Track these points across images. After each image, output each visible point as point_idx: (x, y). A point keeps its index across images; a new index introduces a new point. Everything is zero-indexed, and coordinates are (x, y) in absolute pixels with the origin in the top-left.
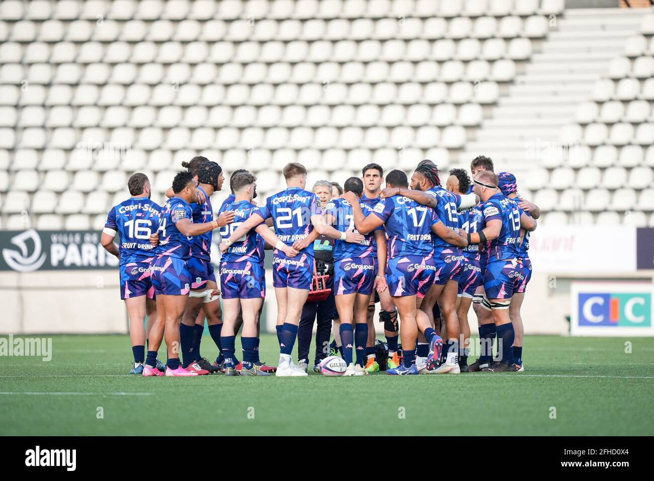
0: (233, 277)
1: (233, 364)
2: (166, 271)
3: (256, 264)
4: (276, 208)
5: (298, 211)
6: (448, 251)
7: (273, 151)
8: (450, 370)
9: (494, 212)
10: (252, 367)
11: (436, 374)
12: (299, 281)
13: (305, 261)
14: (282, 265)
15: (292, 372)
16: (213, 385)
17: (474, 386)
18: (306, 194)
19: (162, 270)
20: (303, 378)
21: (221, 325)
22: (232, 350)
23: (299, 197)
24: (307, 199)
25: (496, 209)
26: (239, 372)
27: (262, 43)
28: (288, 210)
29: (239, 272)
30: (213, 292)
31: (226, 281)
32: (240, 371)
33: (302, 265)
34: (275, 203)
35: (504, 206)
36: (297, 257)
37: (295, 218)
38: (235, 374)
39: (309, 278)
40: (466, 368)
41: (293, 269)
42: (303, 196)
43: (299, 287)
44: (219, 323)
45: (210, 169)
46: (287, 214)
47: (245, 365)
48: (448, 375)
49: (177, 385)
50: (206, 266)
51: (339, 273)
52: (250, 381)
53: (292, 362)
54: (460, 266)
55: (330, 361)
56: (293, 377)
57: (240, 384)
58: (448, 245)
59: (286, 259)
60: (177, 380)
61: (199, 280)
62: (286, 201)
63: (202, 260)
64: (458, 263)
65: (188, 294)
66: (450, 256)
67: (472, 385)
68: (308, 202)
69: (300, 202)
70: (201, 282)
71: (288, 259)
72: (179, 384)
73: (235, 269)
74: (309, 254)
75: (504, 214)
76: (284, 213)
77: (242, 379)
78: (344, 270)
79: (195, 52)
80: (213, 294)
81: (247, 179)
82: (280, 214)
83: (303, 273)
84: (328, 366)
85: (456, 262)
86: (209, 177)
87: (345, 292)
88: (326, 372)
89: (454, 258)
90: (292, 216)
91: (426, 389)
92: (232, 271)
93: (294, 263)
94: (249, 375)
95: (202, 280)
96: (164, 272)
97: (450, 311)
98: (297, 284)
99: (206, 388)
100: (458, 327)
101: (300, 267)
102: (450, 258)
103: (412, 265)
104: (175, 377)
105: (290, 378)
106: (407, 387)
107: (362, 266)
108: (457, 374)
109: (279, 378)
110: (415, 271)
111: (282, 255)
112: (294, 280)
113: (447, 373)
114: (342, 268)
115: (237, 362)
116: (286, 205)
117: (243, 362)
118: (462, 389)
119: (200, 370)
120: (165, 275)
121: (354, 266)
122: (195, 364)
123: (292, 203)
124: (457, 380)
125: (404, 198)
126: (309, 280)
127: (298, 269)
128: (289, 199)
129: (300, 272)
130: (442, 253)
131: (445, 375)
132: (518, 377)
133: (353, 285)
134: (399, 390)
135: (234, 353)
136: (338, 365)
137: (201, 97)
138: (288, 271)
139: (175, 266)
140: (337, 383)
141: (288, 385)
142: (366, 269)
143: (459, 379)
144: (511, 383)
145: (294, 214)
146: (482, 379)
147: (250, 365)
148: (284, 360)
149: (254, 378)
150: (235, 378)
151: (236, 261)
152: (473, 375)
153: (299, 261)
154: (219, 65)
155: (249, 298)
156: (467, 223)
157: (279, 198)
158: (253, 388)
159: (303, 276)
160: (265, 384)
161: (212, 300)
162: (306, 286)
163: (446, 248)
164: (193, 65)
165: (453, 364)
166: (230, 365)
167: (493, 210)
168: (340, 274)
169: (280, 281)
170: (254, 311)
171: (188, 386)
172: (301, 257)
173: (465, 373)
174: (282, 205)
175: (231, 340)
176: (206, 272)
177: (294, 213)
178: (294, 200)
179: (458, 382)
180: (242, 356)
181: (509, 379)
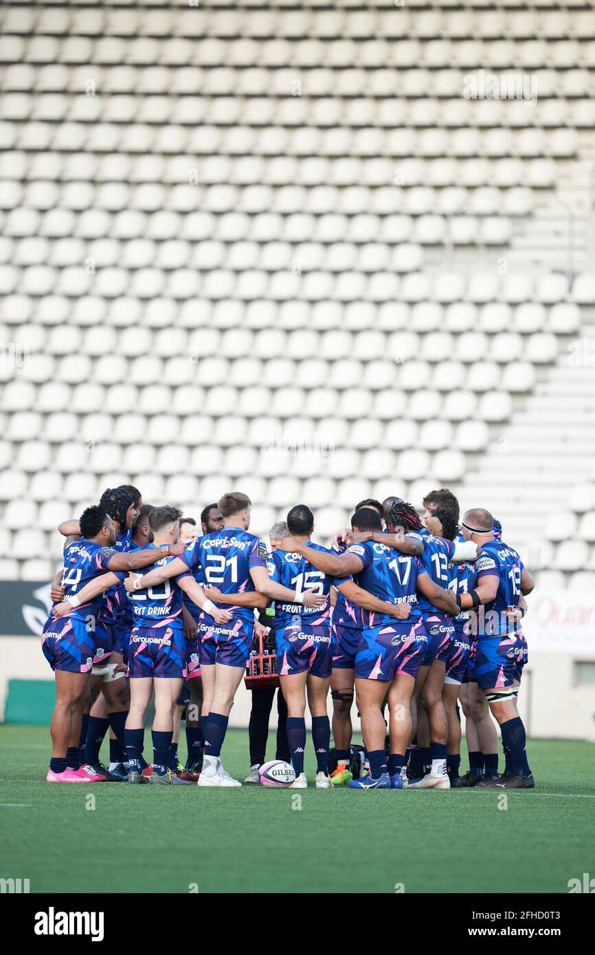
0: (146, 648)
1: (139, 767)
2: (63, 638)
3: (179, 631)
4: (206, 554)
5: (234, 561)
6: (434, 619)
7: (200, 478)
8: (437, 784)
9: (490, 564)
10: (165, 772)
11: (417, 788)
12: (230, 655)
13: (241, 630)
14: (208, 635)
15: (220, 781)
16: (111, 796)
17: (469, 806)
18: (246, 538)
19: (59, 637)
20: (235, 788)
21: (127, 713)
22: (140, 748)
23: (237, 541)
24: (247, 544)
25: (492, 561)
26: (148, 779)
27: (190, 330)
28: (222, 558)
29: (156, 641)
30: (117, 668)
31: (137, 653)
32: (148, 777)
33: (237, 634)
34: (205, 547)
35: (504, 559)
36: (230, 624)
37: (229, 569)
38: (142, 781)
39: (245, 651)
40: (459, 781)
41: (223, 639)
42: (243, 541)
43: (231, 663)
44: (124, 710)
45: (116, 499)
46: (219, 564)
47: (155, 770)
48: (434, 791)
49: (62, 794)
50: (110, 631)
51: (283, 645)
52: (162, 792)
53: (221, 768)
54: (449, 640)
55: (272, 767)
56: (222, 787)
57: (149, 795)
58: (435, 611)
59: (216, 627)
60: (63, 788)
61: (100, 650)
62: (219, 545)
63: (106, 624)
64: (448, 636)
65: (90, 671)
66: (437, 626)
67: (466, 805)
68: (248, 549)
69: (237, 548)
70: (103, 655)
71: (218, 627)
72: (65, 792)
73: (150, 637)
74: (245, 620)
75: (502, 569)
76: (216, 561)
77: (152, 789)
78: (288, 641)
79: (99, 340)
80: (116, 671)
81: (170, 516)
82: (211, 563)
83: (238, 645)
84: (270, 773)
85: (445, 633)
86: (115, 511)
87: (290, 672)
88: (267, 782)
89: (443, 629)
90: (226, 567)
91: (404, 810)
92: (145, 639)
93: (225, 632)
94: (161, 784)
95: (105, 652)
96: (60, 641)
97: (435, 703)
98: (228, 659)
99: (102, 800)
100: (445, 724)
101: (234, 638)
102: (438, 628)
103: (398, 636)
104: (60, 783)
105: (218, 788)
106: (378, 806)
107: (312, 637)
108: (446, 790)
109: (202, 788)
110: (402, 643)
111: (210, 620)
112: (224, 654)
113: (432, 787)
114: (286, 637)
115: (145, 765)
116: (219, 551)
117: (153, 766)
118: (453, 810)
119: (95, 774)
120: (62, 644)
121: (303, 636)
122: (88, 766)
123: (227, 549)
124: (446, 797)
125: (381, 545)
126: (245, 654)
127: (231, 640)
128: (224, 543)
129: (234, 644)
130: (427, 621)
131: (429, 790)
132: (529, 796)
133: (301, 662)
134: (366, 809)
135: (142, 752)
136: (284, 772)
137: (105, 401)
138: (217, 642)
139: (76, 632)
140: (281, 798)
141: (215, 798)
142: (318, 641)
143: (449, 797)
144: (520, 805)
145: (228, 565)
146: (481, 796)
147: (163, 770)
148: (209, 763)
149: (168, 788)
150: (142, 787)
151: (154, 627)
152: (468, 792)
153: (232, 629)
154: (130, 359)
155: (166, 676)
156: (456, 580)
157: (212, 541)
158: (166, 801)
159: (237, 648)
160: (182, 797)
161: (115, 679)
162: (241, 662)
163: (432, 614)
164: (94, 358)
165: (441, 775)
166: (135, 768)
167: (488, 563)
168: (284, 647)
169: (206, 656)
170: (172, 694)
171: (78, 796)
172: (235, 624)
173: (456, 789)
174: (215, 551)
175: (139, 734)
176: (110, 641)
177: (229, 563)
178: (230, 545)
179: (447, 800)
180: (153, 757)
181: (518, 798)
